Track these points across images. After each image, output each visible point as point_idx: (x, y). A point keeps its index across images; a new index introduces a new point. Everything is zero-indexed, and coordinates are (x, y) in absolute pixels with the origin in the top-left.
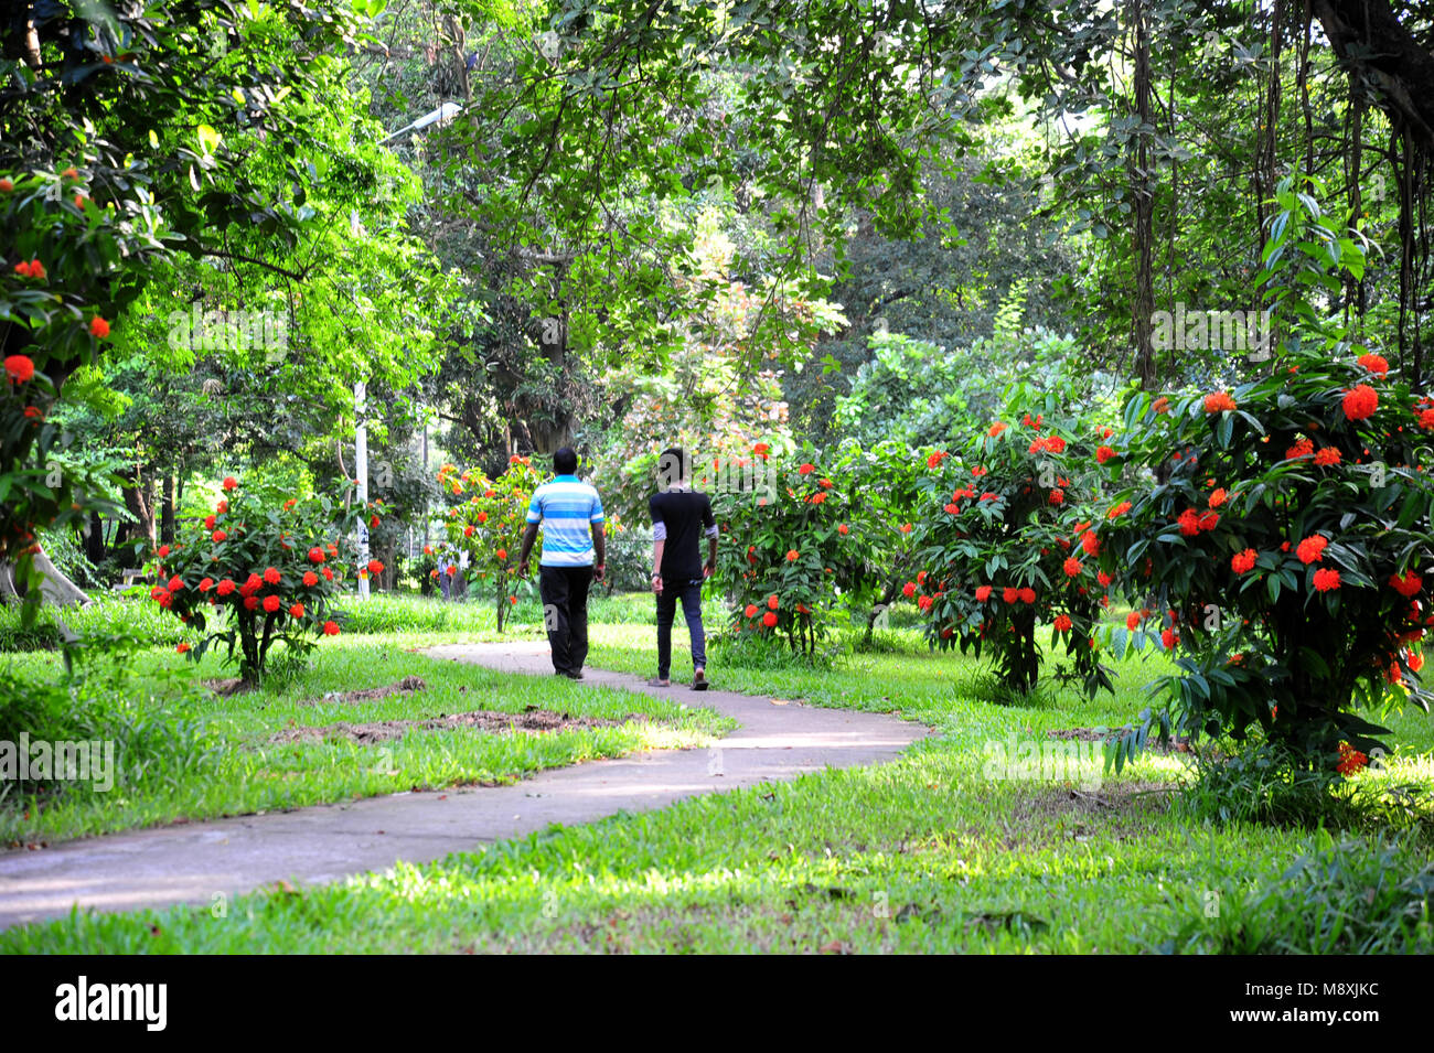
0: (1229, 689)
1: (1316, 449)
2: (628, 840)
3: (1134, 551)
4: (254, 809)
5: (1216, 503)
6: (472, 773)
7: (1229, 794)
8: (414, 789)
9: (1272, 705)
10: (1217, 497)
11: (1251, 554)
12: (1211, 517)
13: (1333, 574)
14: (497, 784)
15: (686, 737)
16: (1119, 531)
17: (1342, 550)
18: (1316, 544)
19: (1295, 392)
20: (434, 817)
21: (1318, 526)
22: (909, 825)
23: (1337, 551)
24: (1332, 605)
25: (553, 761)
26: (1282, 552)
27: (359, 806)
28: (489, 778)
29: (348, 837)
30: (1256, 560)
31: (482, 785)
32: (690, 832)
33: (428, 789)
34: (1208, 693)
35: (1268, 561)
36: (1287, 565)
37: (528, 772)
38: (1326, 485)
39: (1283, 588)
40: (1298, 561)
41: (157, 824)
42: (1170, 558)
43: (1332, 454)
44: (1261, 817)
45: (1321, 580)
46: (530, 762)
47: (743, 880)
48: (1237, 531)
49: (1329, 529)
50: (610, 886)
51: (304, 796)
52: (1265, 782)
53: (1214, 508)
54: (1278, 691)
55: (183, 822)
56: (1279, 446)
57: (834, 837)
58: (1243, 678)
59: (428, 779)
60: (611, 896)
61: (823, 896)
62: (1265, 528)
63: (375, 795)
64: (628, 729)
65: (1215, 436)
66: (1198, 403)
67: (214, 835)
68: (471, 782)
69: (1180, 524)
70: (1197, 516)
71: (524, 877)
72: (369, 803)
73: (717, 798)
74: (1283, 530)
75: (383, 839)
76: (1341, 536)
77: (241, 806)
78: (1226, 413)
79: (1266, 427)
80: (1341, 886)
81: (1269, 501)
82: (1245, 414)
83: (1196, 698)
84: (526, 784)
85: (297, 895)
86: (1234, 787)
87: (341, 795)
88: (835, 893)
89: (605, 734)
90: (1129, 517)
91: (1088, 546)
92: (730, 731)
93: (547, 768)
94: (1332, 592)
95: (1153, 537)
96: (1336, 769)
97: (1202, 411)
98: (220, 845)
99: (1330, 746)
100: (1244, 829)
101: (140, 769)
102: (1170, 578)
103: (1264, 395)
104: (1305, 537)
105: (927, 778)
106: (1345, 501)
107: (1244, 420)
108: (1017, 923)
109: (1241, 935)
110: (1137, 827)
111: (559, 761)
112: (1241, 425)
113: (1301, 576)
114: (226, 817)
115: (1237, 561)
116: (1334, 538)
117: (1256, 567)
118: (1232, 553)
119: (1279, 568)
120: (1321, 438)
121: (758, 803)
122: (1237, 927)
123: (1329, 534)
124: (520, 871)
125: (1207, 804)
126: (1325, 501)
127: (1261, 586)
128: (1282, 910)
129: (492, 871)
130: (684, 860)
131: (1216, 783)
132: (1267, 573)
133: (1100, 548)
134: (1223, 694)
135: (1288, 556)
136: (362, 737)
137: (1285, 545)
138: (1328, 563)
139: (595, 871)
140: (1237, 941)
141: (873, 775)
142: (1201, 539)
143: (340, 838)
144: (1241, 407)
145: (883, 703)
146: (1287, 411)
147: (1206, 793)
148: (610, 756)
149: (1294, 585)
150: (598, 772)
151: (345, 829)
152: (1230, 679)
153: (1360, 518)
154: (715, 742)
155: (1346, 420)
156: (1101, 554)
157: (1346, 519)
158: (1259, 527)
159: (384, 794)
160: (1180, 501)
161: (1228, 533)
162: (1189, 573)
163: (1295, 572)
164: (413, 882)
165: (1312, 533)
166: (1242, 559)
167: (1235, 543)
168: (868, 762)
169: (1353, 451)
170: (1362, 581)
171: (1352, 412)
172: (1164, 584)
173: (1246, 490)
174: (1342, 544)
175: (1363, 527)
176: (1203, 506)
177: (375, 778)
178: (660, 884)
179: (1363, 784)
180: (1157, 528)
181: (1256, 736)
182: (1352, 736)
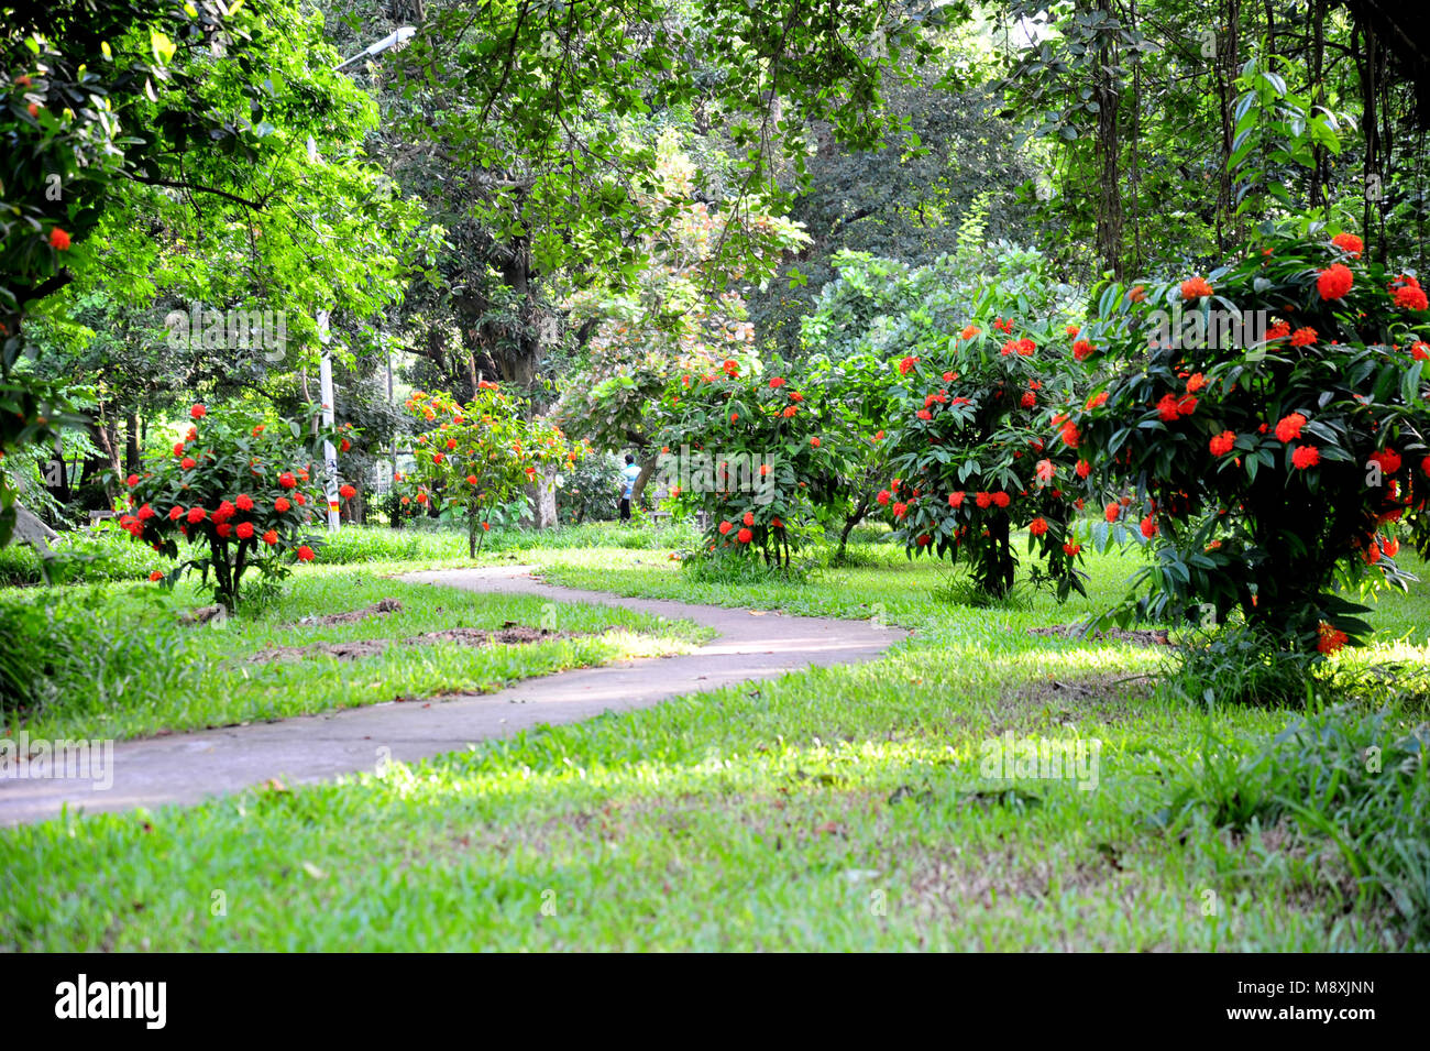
0: (1209, 573)
1: (1292, 331)
2: (616, 737)
3: (1116, 441)
4: (237, 721)
5: (1194, 388)
6: (455, 683)
7: (1213, 677)
8: (398, 699)
9: (1253, 587)
10: (1195, 381)
11: (1230, 436)
12: (1189, 402)
13: (1312, 450)
14: (481, 693)
15: (669, 645)
16: (1099, 422)
17: (1321, 426)
18: (1297, 420)
19: (1271, 275)
20: (416, 722)
21: (1297, 405)
22: (895, 717)
23: (1316, 427)
24: (1312, 481)
25: (535, 670)
26: (1259, 434)
27: (343, 715)
28: (472, 687)
29: (334, 743)
30: (1235, 441)
31: (466, 694)
32: (678, 728)
33: (412, 699)
34: (1188, 577)
35: (1247, 442)
36: (1266, 445)
37: (512, 681)
38: (1302, 366)
39: (1261, 467)
40: (1278, 441)
41: (140, 736)
42: (1150, 444)
43: (1310, 333)
44: (1245, 698)
45: (1299, 457)
46: (512, 671)
47: (734, 771)
48: (1216, 416)
49: (1307, 408)
50: (599, 777)
51: (287, 707)
52: (1248, 664)
53: (1192, 393)
54: (1259, 575)
55: (167, 733)
57: (821, 728)
58: (1224, 562)
59: (410, 689)
60: (603, 787)
61: (814, 782)
62: (1242, 410)
63: (359, 706)
64: (610, 639)
66: (1176, 289)
67: (199, 745)
68: (455, 692)
69: (1158, 411)
70: (1176, 400)
71: (515, 772)
72: (353, 713)
73: (702, 696)
74: (1260, 414)
75: (369, 744)
76: (1325, 415)
77: (225, 718)
78: (1202, 297)
79: (1242, 309)
80: (1334, 749)
81: (1246, 384)
82: (1221, 299)
83: (1179, 585)
84: (508, 691)
85: (288, 793)
86: (1218, 670)
87: (324, 706)
88: (827, 780)
89: (586, 643)
90: (1108, 407)
91: (1069, 439)
92: (711, 639)
93: (530, 677)
94: (1311, 470)
95: (1134, 425)
96: (1317, 648)
97: (1178, 296)
98: (206, 752)
99: (1311, 625)
100: (1229, 710)
101: (121, 686)
102: (1149, 465)
103: (1239, 280)
104: (1283, 416)
105: (909, 674)
106: (1322, 379)
107: (1220, 304)
108: (1011, 800)
109: (1237, 800)
110: (1123, 711)
111: (541, 670)
113: (1280, 455)
114: (209, 728)
115: (1216, 443)
116: (1312, 417)
117: (1234, 448)
118: (1211, 436)
119: (1257, 449)
120: (1297, 320)
121: (744, 700)
122: (1231, 792)
123: (1307, 412)
124: (509, 768)
125: (1191, 688)
126: (1302, 381)
127: (1239, 465)
128: (1276, 774)
129: (481, 768)
130: (674, 753)
131: (1199, 667)
132: (1245, 453)
133: (1080, 439)
134: (1204, 579)
135: (1265, 437)
136: (342, 654)
137: (1263, 427)
138: (1308, 439)
139: (586, 764)
140: (1232, 806)
141: (857, 672)
142: (1181, 423)
143: (326, 744)
144: (1218, 292)
145: (861, 610)
146: (1264, 294)
147: (1189, 676)
148: (593, 664)
149: (1271, 462)
150: (581, 679)
151: (331, 736)
152: (1211, 564)
153: (1339, 396)
154: (694, 650)
155: (1320, 301)
156: (1081, 445)
157: (1325, 398)
158: (1237, 410)
159: (368, 704)
160: (1159, 387)
161: (1207, 417)
162: (1170, 458)
163: (1273, 451)
164: (400, 780)
165: (1290, 412)
166: (1221, 441)
167: (1213, 426)
168: (851, 662)
169: (1328, 331)
170: (1341, 455)
171: (1326, 291)
172: (1144, 472)
173: (1223, 373)
174: (1321, 421)
175: (1340, 404)
176: (1180, 391)
177: (356, 689)
178: (651, 776)
179: (1346, 664)
180: (1137, 415)
181: (1238, 619)
182: (1332, 616)
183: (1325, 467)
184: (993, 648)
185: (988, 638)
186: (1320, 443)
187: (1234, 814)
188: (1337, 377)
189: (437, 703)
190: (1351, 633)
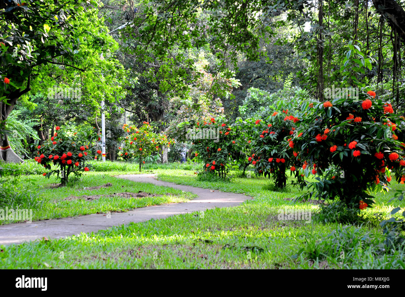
0: (329, 185)
1: (354, 118)
2: (151, 226)
3: (303, 147)
4: (48, 218)
5: (326, 133)
6: (115, 209)
7: (328, 215)
8: (98, 213)
9: (342, 190)
10: (327, 131)
11: (336, 147)
12: (325, 137)
13: (358, 151)
14: (122, 212)
15: (180, 200)
16: (299, 141)
17: (361, 145)
18: (354, 143)
19: (349, 102)
20: (99, 221)
21: (355, 139)
22: (235, 223)
23: (360, 145)
24: (359, 160)
25: (140, 206)
26: (344, 147)
27: (80, 218)
28: (119, 209)
29: (73, 226)
30: (337, 148)
31: (118, 212)
32: (171, 225)
33: (102, 213)
34: (323, 186)
35: (340, 149)
36: (345, 150)
37: (131, 208)
38: (357, 127)
39: (344, 156)
40: (349, 148)
42: (313, 148)
43: (360, 119)
45: (355, 153)
46: (133, 206)
47: (181, 238)
48: (332, 141)
49: (358, 139)
50: (143, 239)
51: (64, 215)
52: (338, 211)
53: (326, 134)
54: (344, 186)
56: (344, 116)
57: (212, 226)
58: (334, 182)
59: (102, 210)
60: (141, 242)
61: (203, 242)
62: (340, 139)
63: (86, 215)
64: (164, 197)
65: (327, 114)
66: (322, 105)
67: (34, 225)
68: (115, 211)
69: (317, 138)
70: (321, 136)
71: (119, 236)
72: (83, 217)
73: (181, 215)
74: (346, 141)
75: (83, 226)
77: (46, 217)
78: (330, 108)
79: (341, 111)
80: (342, 238)
81: (341, 132)
82: (335, 108)
83: (321, 188)
84: (130, 212)
85: (49, 241)
86: (329, 213)
87: (75, 215)
88: (207, 241)
89: (156, 199)
90: (302, 137)
91: (291, 145)
92: (195, 198)
93: (138, 208)
94: (358, 157)
95: (309, 142)
96: (359, 208)
97: (323, 107)
98: (35, 228)
99: (358, 201)
100: (331, 225)
102: (313, 154)
103: (340, 103)
104: (351, 142)
105: (244, 210)
106: (362, 132)
107: (334, 109)
108: (255, 249)
109: (315, 252)
111: (142, 206)
112: (334, 111)
113: (350, 153)
114: (40, 220)
115: (331, 149)
116: (359, 142)
117: (337, 150)
118: (331, 146)
119: (343, 151)
120: (356, 114)
121: (193, 217)
122: (314, 250)
123: (358, 141)
124: (117, 235)
125: (321, 218)
126: (356, 132)
127: (338, 155)
128: (326, 245)
129: (109, 235)
130: (166, 231)
131: (324, 212)
132: (340, 152)
133: (294, 146)
134: (328, 186)
135: (345, 147)
136: (89, 199)
137: (345, 144)
138: (357, 148)
139: (139, 235)
140: (313, 254)
141: (228, 209)
142: (320, 143)
143: (70, 226)
144: (334, 106)
145: (241, 191)
146: (347, 107)
147: (322, 214)
148: (157, 204)
149: (347, 155)
150: (152, 209)
151: (74, 223)
152: (330, 183)
153: (367, 136)
154: (189, 201)
155: (363, 110)
156: (295, 147)
157: (363, 137)
158: (339, 139)
159: (88, 214)
160: (317, 132)
161: (330, 141)
162: (319, 152)
163: (347, 151)
164: (85, 238)
165: (353, 141)
166: (333, 148)
167: (331, 144)
168: (229, 206)
169: (365, 118)
170: (366, 153)
171: (364, 107)
172: (312, 156)
173: (335, 128)
174: (362, 143)
175: (367, 139)
176: (322, 133)
177: (86, 210)
178: (157, 239)
179: (366, 212)
180: (310, 139)
181: (337, 199)
182: (364, 199)
183: (362, 156)
184: (271, 204)
185: (271, 201)
186: (361, 150)
187: (314, 256)
188: (368, 130)
189: (108, 215)
190: (369, 203)
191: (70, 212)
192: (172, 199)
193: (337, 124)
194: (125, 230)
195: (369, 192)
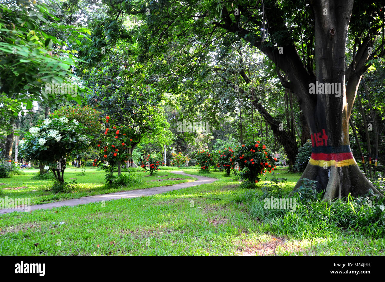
2: (181, 191)
4: (145, 188)
7: (244, 185)
9: (249, 176)
10: (243, 155)
15: (192, 181)
19: (250, 145)
20: (163, 189)
21: (253, 158)
22: (211, 189)
24: (254, 165)
28: (170, 185)
32: (188, 190)
33: (163, 186)
35: (248, 161)
37: (174, 184)
38: (253, 154)
41: (135, 190)
43: (254, 151)
44: (247, 188)
45: (253, 163)
47: (191, 195)
48: (245, 159)
51: (150, 187)
52: (248, 184)
55: (138, 189)
56: (249, 150)
57: (203, 191)
60: (177, 197)
61: (199, 197)
62: (248, 158)
64: (186, 180)
65: (243, 149)
67: (140, 191)
68: (168, 185)
69: (240, 158)
72: (157, 188)
73: (192, 187)
74: (250, 158)
75: (157, 191)
76: (255, 159)
79: (248, 148)
81: (248, 155)
83: (242, 175)
84: (173, 186)
85: (145, 197)
88: (201, 197)
89: (183, 180)
90: (235, 157)
91: (231, 160)
92: (197, 180)
96: (255, 182)
97: (242, 147)
99: (255, 180)
100: (245, 189)
101: (135, 184)
103: (248, 145)
105: (215, 185)
106: (255, 155)
108: (218, 199)
110: (235, 189)
111: (178, 183)
112: (245, 148)
113: (251, 162)
114: (142, 189)
115: (245, 161)
120: (253, 149)
121: (196, 187)
124: (168, 194)
125: (242, 186)
127: (247, 163)
129: (166, 195)
130: (186, 193)
134: (244, 175)
135: (250, 161)
136: (159, 181)
138: (253, 161)
139: (176, 195)
141: (209, 184)
142: (242, 159)
144: (245, 146)
145: (214, 177)
146: (250, 147)
150: (182, 184)
151: (153, 190)
152: (245, 173)
154: (195, 181)
157: (255, 157)
159: (159, 187)
160: (240, 156)
164: (157, 196)
166: (246, 161)
169: (257, 151)
170: (257, 163)
171: (256, 147)
175: (257, 158)
176: (242, 156)
177: (158, 185)
178: (182, 196)
179: (258, 184)
180: (238, 158)
181: (247, 179)
182: (257, 179)
183: (255, 164)
184: (225, 181)
186: (255, 162)
187: (238, 201)
188: (257, 155)
189: (166, 187)
190: (259, 181)
191: (153, 186)
192: (189, 181)
193: (247, 153)
194: (171, 193)
195: (259, 177)
